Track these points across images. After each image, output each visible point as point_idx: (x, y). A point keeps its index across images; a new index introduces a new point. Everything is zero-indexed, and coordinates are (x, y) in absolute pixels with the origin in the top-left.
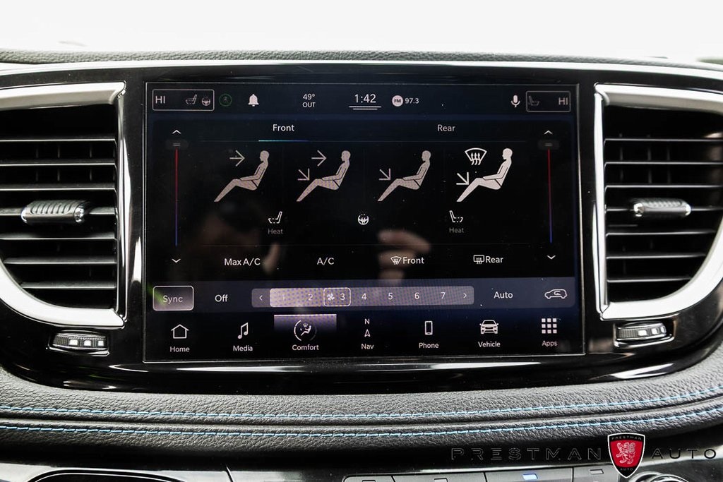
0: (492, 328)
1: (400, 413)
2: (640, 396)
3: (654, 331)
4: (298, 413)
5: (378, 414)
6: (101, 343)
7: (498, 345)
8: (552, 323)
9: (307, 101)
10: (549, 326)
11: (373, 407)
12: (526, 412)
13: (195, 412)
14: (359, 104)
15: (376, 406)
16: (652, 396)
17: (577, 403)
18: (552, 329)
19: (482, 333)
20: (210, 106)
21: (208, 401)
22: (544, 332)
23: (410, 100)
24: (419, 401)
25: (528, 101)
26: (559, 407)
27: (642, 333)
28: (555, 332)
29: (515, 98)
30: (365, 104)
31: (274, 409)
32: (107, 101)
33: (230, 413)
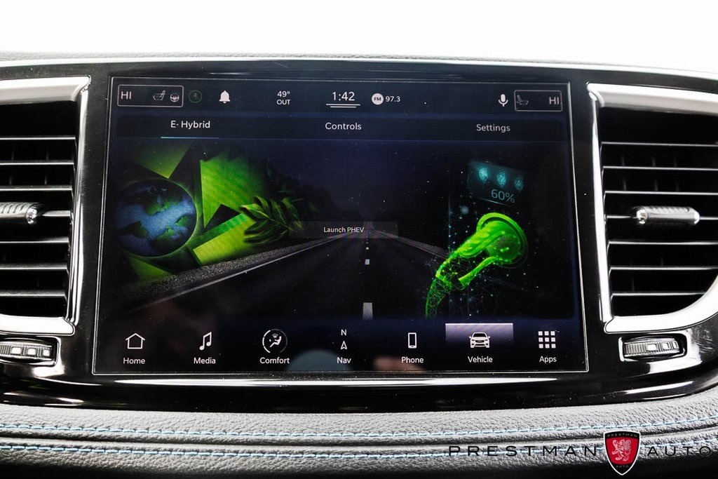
0: (483, 341)
1: (380, 432)
2: (652, 418)
3: (665, 346)
4: (264, 431)
5: (355, 433)
6: (47, 353)
7: (490, 360)
8: (550, 336)
9: (282, 98)
10: (547, 340)
11: (350, 427)
12: (522, 433)
13: (148, 429)
14: (337, 102)
15: (352, 425)
16: (666, 418)
17: (580, 425)
18: (550, 343)
19: (472, 347)
20: (179, 103)
21: (164, 418)
22: (541, 346)
23: (391, 99)
24: (402, 420)
25: (517, 100)
26: (561, 428)
27: (652, 348)
28: (554, 346)
29: (503, 97)
30: (343, 101)
31: (237, 427)
32: (70, 97)
33: (187, 431)
